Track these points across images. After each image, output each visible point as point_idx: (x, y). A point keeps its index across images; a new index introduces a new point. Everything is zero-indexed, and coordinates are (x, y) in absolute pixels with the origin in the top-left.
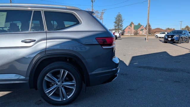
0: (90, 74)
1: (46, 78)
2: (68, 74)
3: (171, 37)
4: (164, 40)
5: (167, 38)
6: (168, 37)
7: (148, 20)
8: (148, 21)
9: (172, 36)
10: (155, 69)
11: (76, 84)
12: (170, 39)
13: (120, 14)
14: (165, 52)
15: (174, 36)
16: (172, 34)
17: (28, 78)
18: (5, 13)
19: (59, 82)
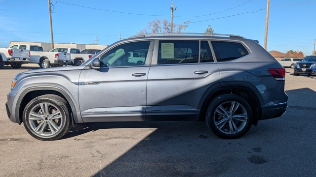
0: (262, 106)
1: (217, 111)
2: (239, 107)
3: (306, 67)
4: (295, 71)
5: (299, 67)
6: (301, 67)
7: (266, 39)
8: (267, 41)
9: (308, 65)
10: (307, 108)
11: (248, 117)
12: (304, 70)
13: (211, 29)
14: (307, 89)
15: (312, 65)
16: (307, 62)
17: (199, 110)
18: (172, 44)
19: (229, 114)
